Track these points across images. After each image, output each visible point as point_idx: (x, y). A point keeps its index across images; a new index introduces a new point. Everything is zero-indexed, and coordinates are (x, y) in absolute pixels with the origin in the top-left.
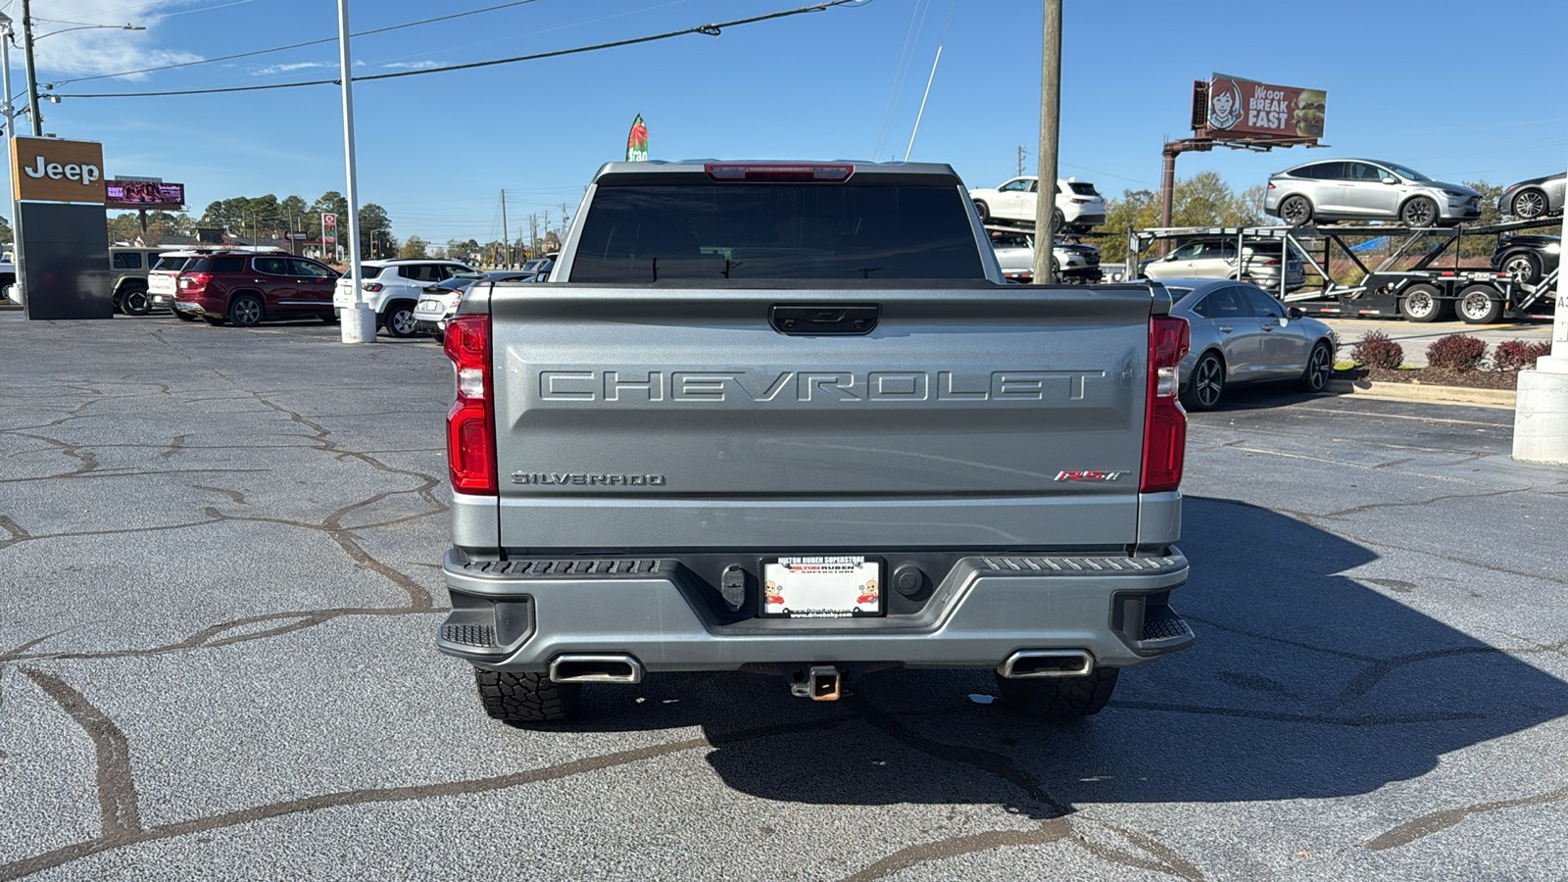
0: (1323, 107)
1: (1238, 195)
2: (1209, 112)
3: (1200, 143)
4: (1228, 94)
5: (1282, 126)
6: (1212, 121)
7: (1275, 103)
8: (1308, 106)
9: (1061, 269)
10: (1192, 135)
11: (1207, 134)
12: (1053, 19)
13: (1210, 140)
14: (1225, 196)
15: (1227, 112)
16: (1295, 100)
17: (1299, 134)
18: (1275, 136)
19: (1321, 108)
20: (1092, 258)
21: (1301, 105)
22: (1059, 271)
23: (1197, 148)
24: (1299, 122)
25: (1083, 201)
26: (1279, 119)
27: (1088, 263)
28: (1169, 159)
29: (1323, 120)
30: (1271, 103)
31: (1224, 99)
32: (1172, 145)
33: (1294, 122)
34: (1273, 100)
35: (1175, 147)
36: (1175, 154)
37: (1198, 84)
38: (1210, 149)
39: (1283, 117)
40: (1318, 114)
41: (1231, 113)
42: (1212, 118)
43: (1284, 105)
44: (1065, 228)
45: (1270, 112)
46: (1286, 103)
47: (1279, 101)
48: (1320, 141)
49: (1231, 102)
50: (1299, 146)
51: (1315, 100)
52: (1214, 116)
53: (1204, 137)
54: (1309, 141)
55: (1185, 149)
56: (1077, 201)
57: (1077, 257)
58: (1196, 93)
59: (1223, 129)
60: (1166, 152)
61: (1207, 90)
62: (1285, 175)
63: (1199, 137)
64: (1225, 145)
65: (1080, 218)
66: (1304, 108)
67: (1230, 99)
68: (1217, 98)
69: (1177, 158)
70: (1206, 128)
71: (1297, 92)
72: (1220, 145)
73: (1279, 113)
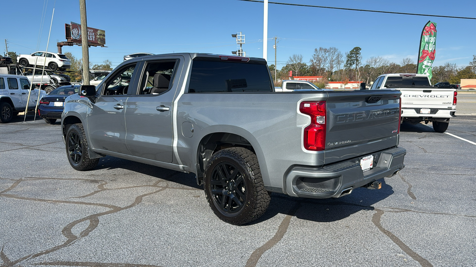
0: (105, 35)
1: (78, 60)
2: (71, 34)
3: (69, 43)
4: (77, 29)
5: (94, 40)
6: (73, 37)
7: (91, 33)
8: (100, 35)
9: (59, 82)
10: (66, 40)
11: (71, 40)
12: (83, 4)
13: (73, 43)
14: (74, 60)
15: (77, 34)
16: (96, 32)
17: (99, 43)
18: (92, 43)
19: (104, 35)
20: (68, 79)
21: (98, 34)
22: (58, 83)
23: (68, 45)
24: (98, 39)
25: (64, 61)
26: (93, 38)
27: (67, 80)
28: (59, 47)
29: (105, 39)
30: (90, 33)
31: (75, 30)
32: (60, 43)
33: (97, 39)
34: (90, 32)
35: (61, 44)
36: (61, 46)
37: (66, 25)
38: (73, 46)
39: (94, 37)
40: (103, 37)
41: (78, 35)
42: (72, 36)
43: (93, 34)
44: (58, 69)
45: (90, 35)
46: (94, 33)
47: (92, 32)
48: (105, 45)
49: (78, 31)
50: (99, 46)
51: (102, 33)
52: (73, 35)
53: (70, 41)
54: (102, 45)
55: (64, 45)
56: (62, 61)
57: (63, 79)
58: (66, 28)
59: (76, 40)
60: (58, 45)
61: (70, 27)
62: (128, 56)
63: (69, 41)
64: (77, 44)
65: (63, 66)
66: (99, 35)
67: (77, 30)
68: (73, 30)
69: (62, 48)
70: (71, 39)
71: (97, 30)
72: (75, 44)
73: (92, 36)
